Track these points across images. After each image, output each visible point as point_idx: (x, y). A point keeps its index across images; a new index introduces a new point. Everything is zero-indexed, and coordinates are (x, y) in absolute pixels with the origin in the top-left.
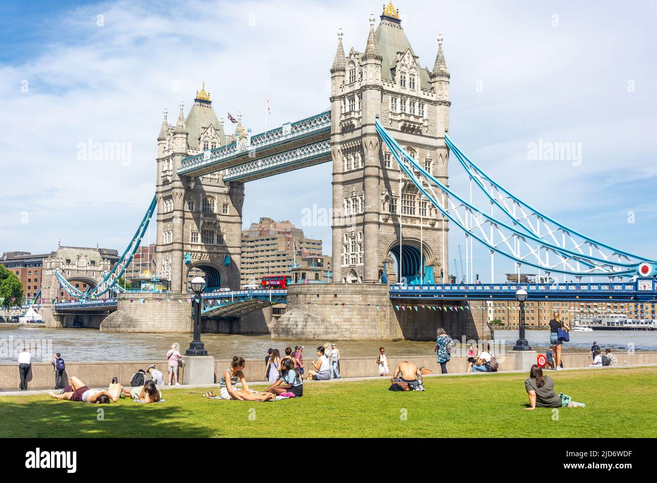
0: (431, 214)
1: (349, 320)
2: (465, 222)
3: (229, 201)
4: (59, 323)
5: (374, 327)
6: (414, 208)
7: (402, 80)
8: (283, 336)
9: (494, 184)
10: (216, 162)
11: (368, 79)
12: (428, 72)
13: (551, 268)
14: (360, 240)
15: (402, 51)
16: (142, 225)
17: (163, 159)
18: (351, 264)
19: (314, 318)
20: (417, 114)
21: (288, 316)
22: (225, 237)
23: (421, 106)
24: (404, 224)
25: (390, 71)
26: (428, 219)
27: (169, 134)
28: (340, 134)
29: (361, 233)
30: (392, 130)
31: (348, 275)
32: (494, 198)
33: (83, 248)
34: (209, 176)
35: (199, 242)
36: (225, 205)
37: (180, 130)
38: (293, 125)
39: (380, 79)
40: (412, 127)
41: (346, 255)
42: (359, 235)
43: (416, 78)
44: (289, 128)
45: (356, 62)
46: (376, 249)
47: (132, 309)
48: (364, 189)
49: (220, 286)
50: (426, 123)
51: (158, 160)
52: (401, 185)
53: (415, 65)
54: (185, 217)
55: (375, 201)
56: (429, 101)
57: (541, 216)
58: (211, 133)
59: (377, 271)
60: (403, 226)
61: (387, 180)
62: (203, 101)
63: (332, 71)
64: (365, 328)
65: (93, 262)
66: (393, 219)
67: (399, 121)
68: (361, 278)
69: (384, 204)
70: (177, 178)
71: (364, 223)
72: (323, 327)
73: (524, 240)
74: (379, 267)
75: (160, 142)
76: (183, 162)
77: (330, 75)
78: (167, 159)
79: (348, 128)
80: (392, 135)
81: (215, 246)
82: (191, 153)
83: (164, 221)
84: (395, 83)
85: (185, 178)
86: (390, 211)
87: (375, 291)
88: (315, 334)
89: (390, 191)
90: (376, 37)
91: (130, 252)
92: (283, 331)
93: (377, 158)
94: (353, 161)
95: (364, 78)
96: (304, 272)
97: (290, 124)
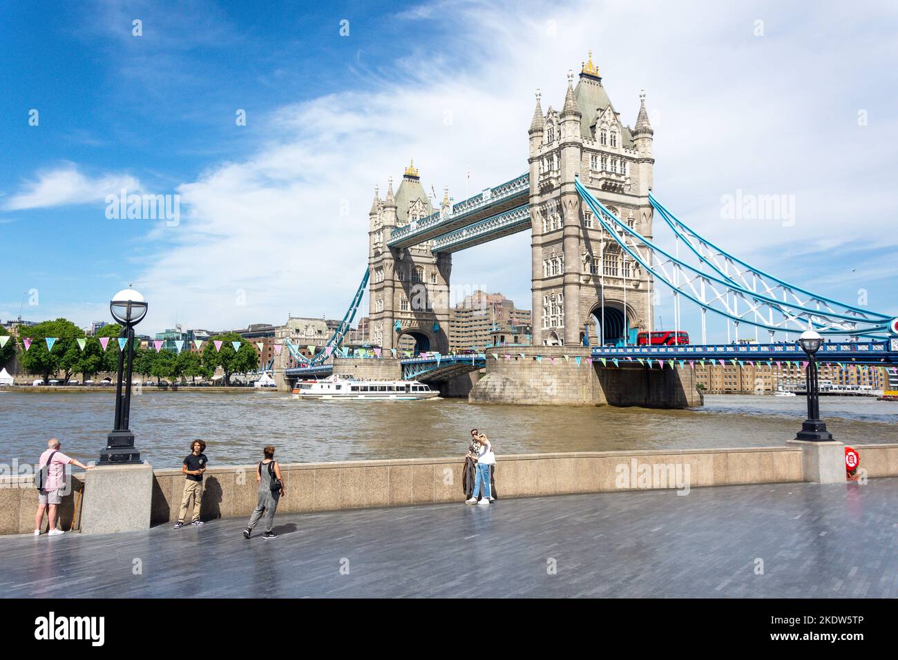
0: (634, 275)
1: (549, 384)
2: (672, 279)
3: (437, 270)
4: (288, 386)
5: (576, 392)
6: (617, 269)
7: (602, 138)
8: (480, 401)
9: (702, 241)
10: (421, 232)
11: (566, 137)
12: (630, 130)
13: (776, 326)
14: (560, 302)
15: (602, 108)
16: (357, 295)
17: (375, 232)
19: (512, 382)
20: (618, 171)
21: (486, 380)
22: (433, 305)
23: (623, 164)
24: (606, 285)
25: (590, 129)
26: (631, 280)
27: (379, 209)
28: (539, 195)
29: (561, 295)
30: (593, 188)
31: (548, 338)
32: (703, 256)
33: (311, 319)
34: (417, 247)
35: (409, 309)
36: (433, 275)
37: (389, 204)
38: (492, 191)
39: (579, 137)
40: (613, 185)
41: (546, 317)
42: (559, 296)
43: (617, 135)
44: (489, 193)
45: (554, 120)
46: (577, 311)
48: (563, 250)
50: (628, 182)
51: (370, 233)
52: (603, 245)
53: (616, 122)
54: (396, 286)
55: (576, 262)
56: (631, 159)
57: (757, 273)
58: (419, 206)
59: (579, 334)
60: (605, 287)
61: (587, 240)
62: (411, 177)
63: (531, 132)
64: (566, 393)
65: (320, 332)
66: (595, 280)
67: (600, 180)
68: (562, 341)
69: (585, 264)
70: (387, 249)
71: (564, 285)
72: (522, 391)
73: (742, 296)
74: (581, 329)
75: (372, 216)
76: (392, 234)
77: (529, 136)
78: (378, 232)
79: (546, 189)
80: (594, 194)
81: (424, 313)
82: (400, 225)
83: (376, 290)
84: (595, 141)
85: (395, 249)
86: (591, 272)
87: (577, 354)
88: (513, 399)
89: (590, 251)
90: (575, 94)
91: (347, 321)
92: (481, 396)
93: (577, 218)
94: (552, 222)
95: (562, 136)
96: (503, 335)
97: (490, 190)
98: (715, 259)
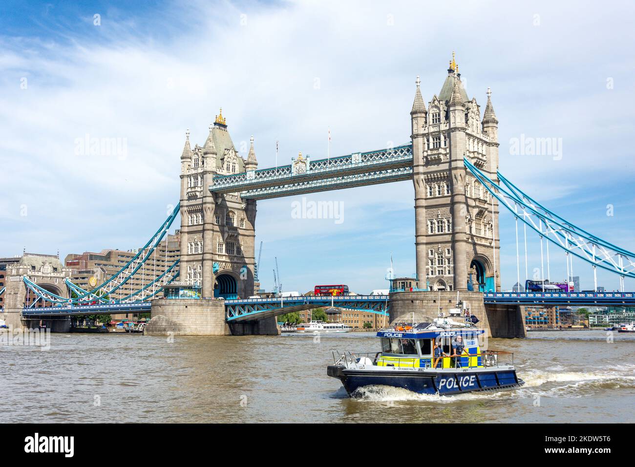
0: (489, 235)
3: (245, 216)
4: (26, 328)
6: (481, 230)
9: (548, 212)
11: (457, 123)
14: (448, 255)
15: (471, 101)
17: (189, 176)
18: (437, 275)
22: (242, 248)
23: (483, 146)
24: (478, 242)
26: (488, 239)
27: (196, 154)
28: (424, 166)
29: (449, 250)
31: (435, 284)
35: (224, 253)
36: (242, 220)
38: (362, 155)
41: (431, 267)
42: (447, 251)
43: (479, 123)
44: (359, 157)
47: (174, 313)
48: (452, 213)
49: (235, 292)
50: (486, 161)
51: (182, 177)
53: (478, 113)
54: (215, 229)
55: (464, 223)
56: (486, 142)
58: (232, 154)
59: (467, 281)
60: (478, 245)
61: (468, 206)
62: (221, 125)
63: (412, 113)
65: (56, 269)
66: (472, 239)
67: (472, 158)
68: (450, 287)
69: (467, 225)
70: (209, 194)
71: (453, 241)
74: (467, 278)
75: (184, 160)
76: (214, 180)
78: (195, 176)
79: (434, 161)
81: (235, 256)
82: (218, 172)
83: (190, 233)
84: (469, 127)
86: (470, 231)
89: (470, 215)
94: (437, 189)
97: (359, 154)
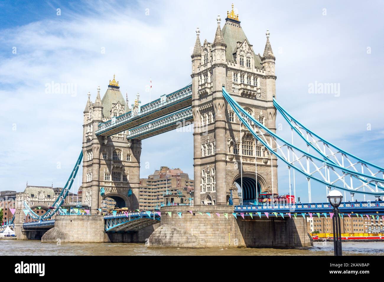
0: (264, 155)
1: (204, 232)
2: (287, 157)
3: (131, 152)
4: (25, 236)
5: (223, 238)
6: (252, 151)
7: (241, 61)
8: (155, 245)
9: (308, 132)
10: (119, 125)
11: (216, 60)
12: (260, 57)
13: (355, 189)
14: (213, 174)
15: (240, 41)
16: (74, 170)
17: (87, 125)
18: (207, 191)
19: (178, 231)
20: (252, 84)
21: (160, 230)
22: (128, 177)
23: (255, 79)
24: (245, 162)
25: (232, 55)
26: (262, 159)
27: (91, 109)
28: (198, 100)
29: (213, 169)
30: (234, 95)
31: (205, 200)
32: (309, 142)
33: (43, 187)
34: (117, 135)
35: (111, 180)
36: (128, 155)
37: (98, 105)
38: (167, 96)
39: (225, 60)
40: (249, 93)
41: (204, 185)
42: (212, 170)
43: (251, 59)
44: (165, 98)
45: (208, 49)
46: (224, 180)
47: (63, 226)
48: (215, 138)
50: (259, 91)
51: (84, 126)
52: (242, 134)
53: (250, 51)
54: (101, 163)
55: (223, 146)
56: (261, 76)
57: (344, 153)
58: (118, 107)
59: (225, 196)
60: (243, 164)
61: (231, 130)
62: (114, 87)
63: (193, 57)
64: (216, 238)
65: (49, 196)
66: (236, 159)
67: (239, 89)
68: (214, 201)
69: (230, 148)
70: (95, 137)
71: (215, 162)
72: (185, 237)
73: (333, 169)
74: (227, 193)
75: (85, 114)
76: (99, 126)
77: (191, 59)
78: (89, 125)
79: (204, 95)
80: (235, 99)
81: (121, 183)
82: (105, 120)
83: (88, 166)
84: (236, 63)
85: (101, 137)
86: (234, 153)
87: (223, 211)
88: (179, 243)
89: (233, 138)
90: (222, 32)
91: (67, 188)
92: (156, 241)
93: (224, 115)
94: (207, 118)
95: (214, 60)
96: (172, 197)
97: (165, 96)
98: (317, 144)
